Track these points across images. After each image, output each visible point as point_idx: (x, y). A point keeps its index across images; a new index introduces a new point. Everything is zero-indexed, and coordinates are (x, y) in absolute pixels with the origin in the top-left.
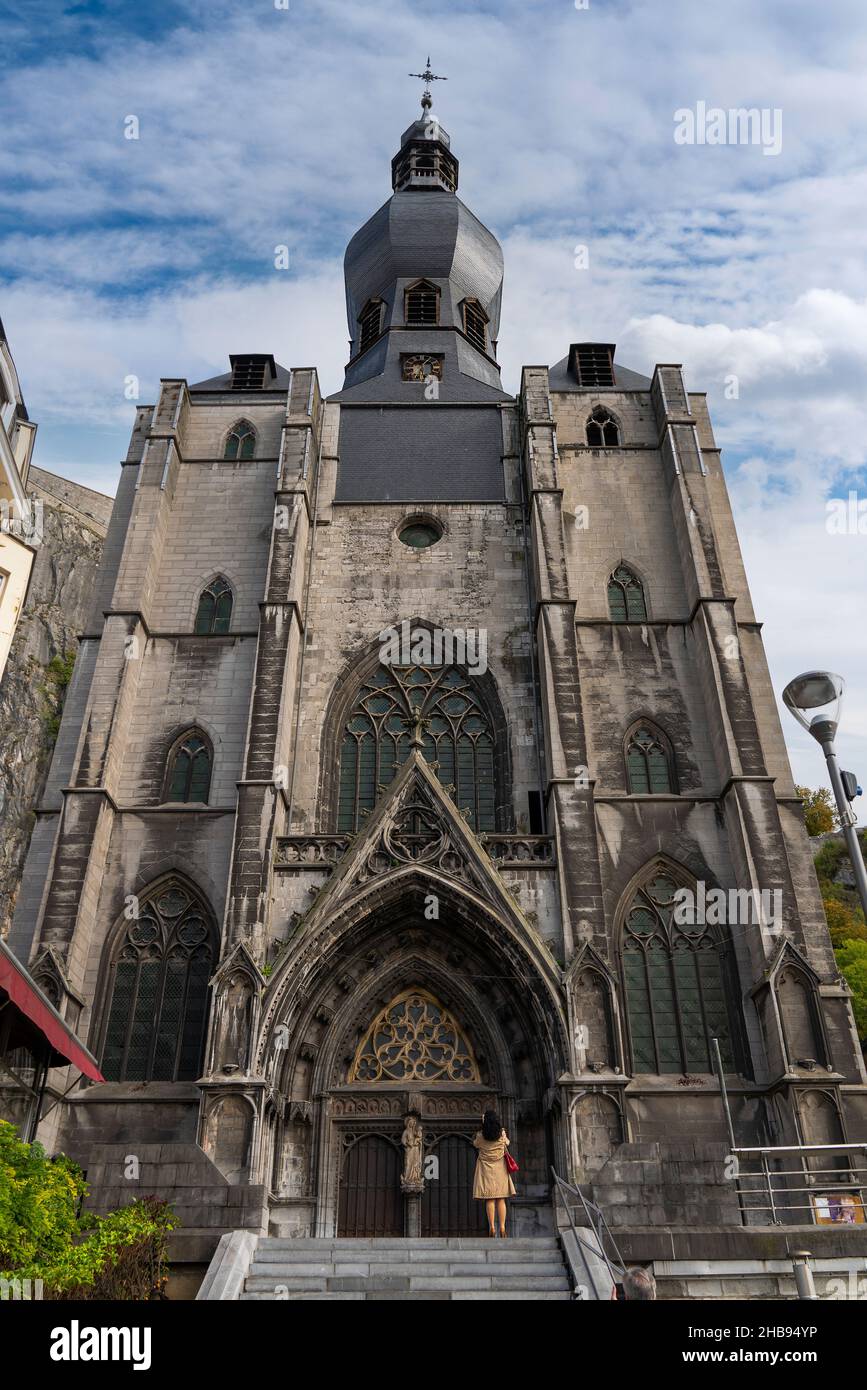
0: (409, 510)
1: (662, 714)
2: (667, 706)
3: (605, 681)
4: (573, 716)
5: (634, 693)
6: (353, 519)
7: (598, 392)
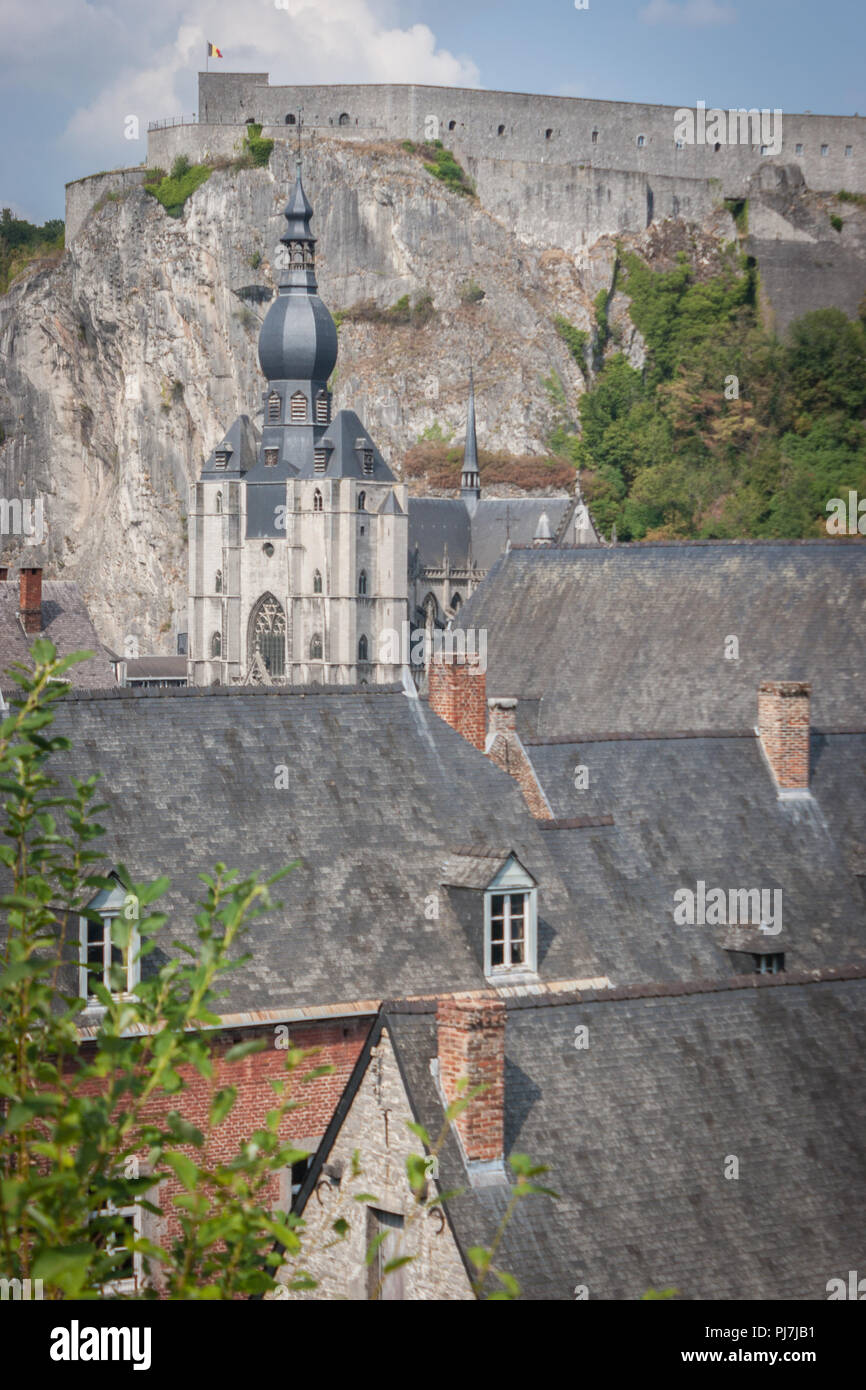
0: (265, 540)
1: (320, 633)
2: (322, 630)
3: (308, 620)
4: (290, 640)
5: (315, 625)
6: (251, 545)
7: (318, 478)
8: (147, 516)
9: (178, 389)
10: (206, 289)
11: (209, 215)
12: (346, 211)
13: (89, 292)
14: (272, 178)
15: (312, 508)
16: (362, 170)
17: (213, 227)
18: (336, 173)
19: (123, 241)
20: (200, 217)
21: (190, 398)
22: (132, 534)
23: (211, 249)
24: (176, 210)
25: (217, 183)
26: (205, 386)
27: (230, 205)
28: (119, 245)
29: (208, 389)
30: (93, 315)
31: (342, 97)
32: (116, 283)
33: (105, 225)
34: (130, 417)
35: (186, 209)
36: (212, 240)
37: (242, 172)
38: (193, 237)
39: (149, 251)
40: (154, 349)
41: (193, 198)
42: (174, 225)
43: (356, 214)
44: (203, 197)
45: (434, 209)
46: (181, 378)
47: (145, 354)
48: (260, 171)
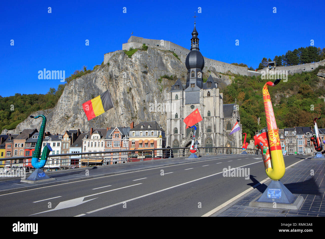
0: (192, 105)
1: (210, 126)
2: (211, 125)
3: (206, 123)
4: (202, 128)
5: (208, 124)
6: (187, 106)
7: (209, 89)
8: (125, 113)
9: (130, 89)
10: (136, 71)
11: (137, 58)
12: (160, 60)
13: (113, 70)
14: (148, 53)
15: (207, 96)
16: (163, 54)
17: (138, 60)
18: (158, 54)
19: (120, 61)
20: (135, 58)
21: (133, 91)
22: (121, 117)
23: (137, 64)
24: (130, 57)
25: (139, 52)
26: (136, 88)
27: (141, 56)
28: (119, 62)
29: (137, 89)
30: (114, 74)
31: (158, 42)
32: (119, 68)
33: (116, 58)
34: (121, 94)
35: (132, 57)
36: (137, 62)
37: (143, 51)
38: (134, 62)
39: (125, 63)
40: (126, 81)
41: (134, 54)
42: (130, 59)
43: (162, 61)
44: (136, 54)
45: (175, 61)
46: (131, 87)
47: (124, 82)
48: (146, 51)
